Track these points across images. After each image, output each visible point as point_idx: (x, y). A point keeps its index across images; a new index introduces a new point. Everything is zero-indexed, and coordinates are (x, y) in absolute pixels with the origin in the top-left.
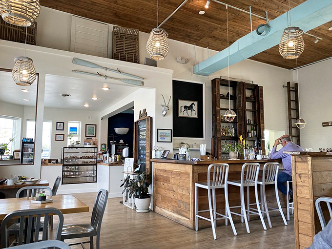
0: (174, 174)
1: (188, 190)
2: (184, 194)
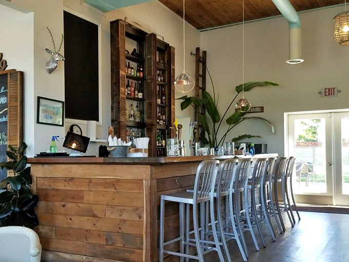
0: (97, 184)
1: (137, 211)
2: (125, 219)
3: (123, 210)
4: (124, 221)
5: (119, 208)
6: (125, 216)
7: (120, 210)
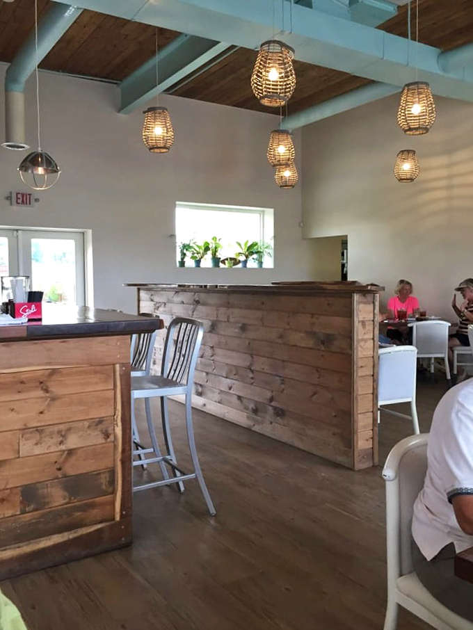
1: (100, 427)
2: (72, 447)
3: (69, 429)
4: (71, 452)
5: (56, 428)
6: (73, 442)
7: (59, 432)
